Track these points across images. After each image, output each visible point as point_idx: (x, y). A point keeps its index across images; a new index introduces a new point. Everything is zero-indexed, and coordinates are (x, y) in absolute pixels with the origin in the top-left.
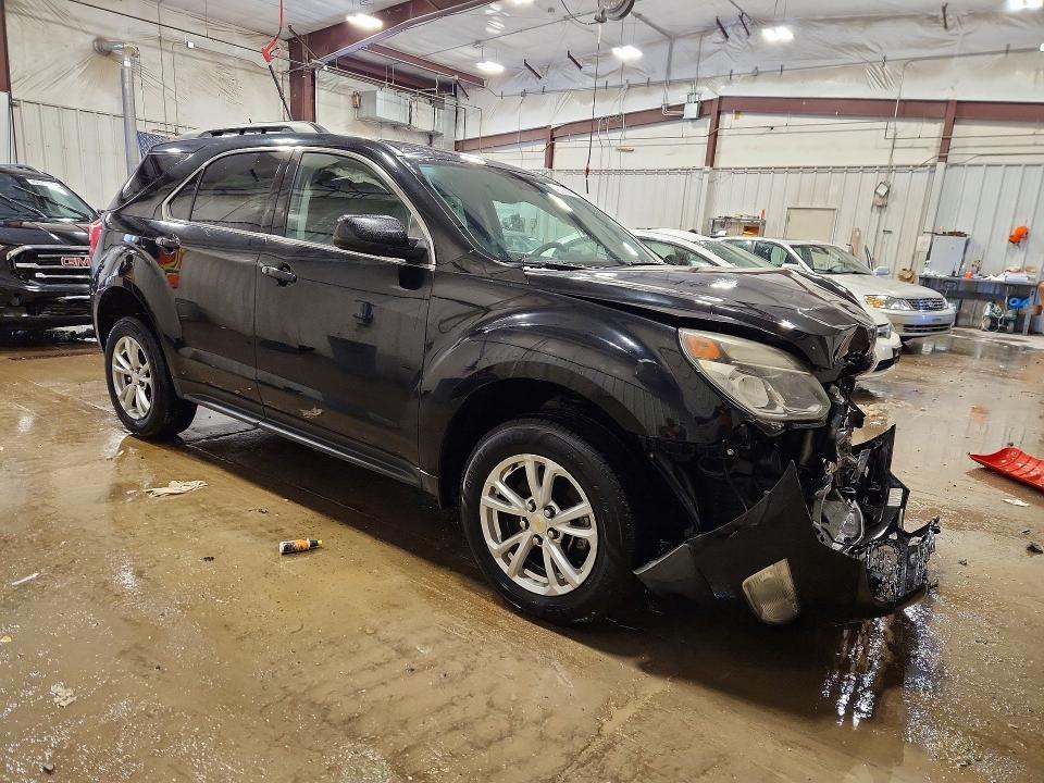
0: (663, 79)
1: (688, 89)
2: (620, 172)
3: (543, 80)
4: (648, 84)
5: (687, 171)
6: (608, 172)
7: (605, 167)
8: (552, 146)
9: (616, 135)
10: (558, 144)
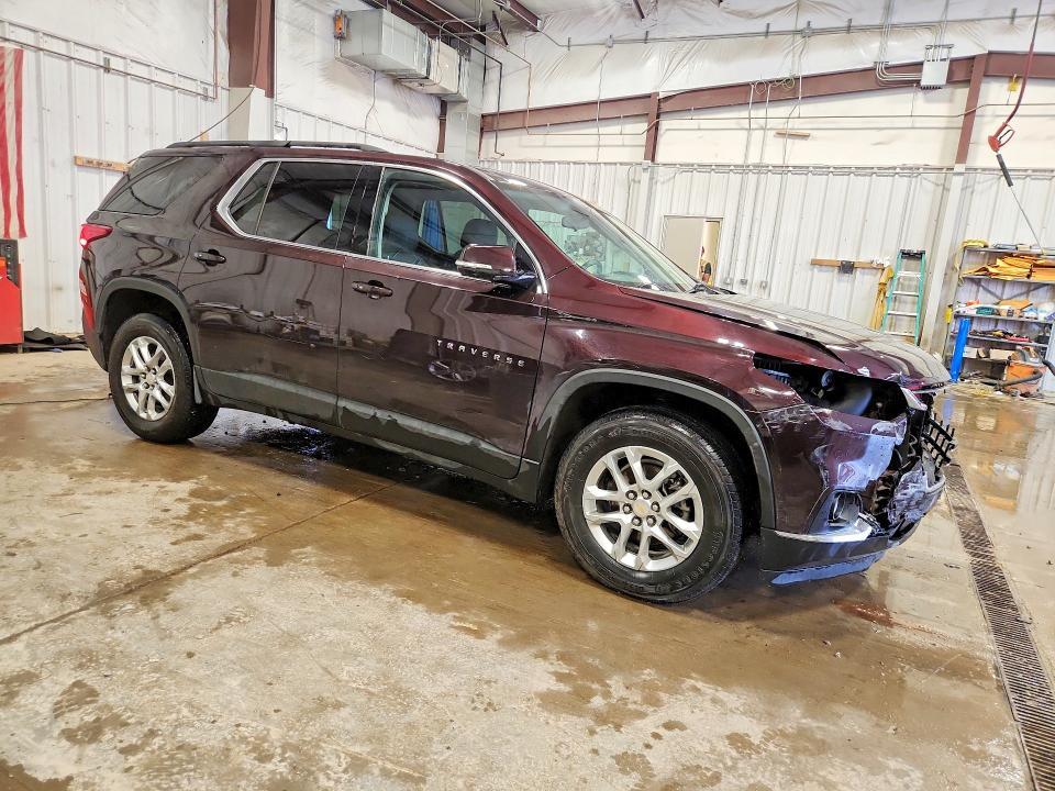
0: (877, 22)
1: (928, 38)
2: (783, 169)
3: (649, 19)
4: (849, 29)
5: (912, 171)
6: (760, 168)
7: (753, 159)
8: (657, 127)
9: (782, 110)
10: (665, 124)
